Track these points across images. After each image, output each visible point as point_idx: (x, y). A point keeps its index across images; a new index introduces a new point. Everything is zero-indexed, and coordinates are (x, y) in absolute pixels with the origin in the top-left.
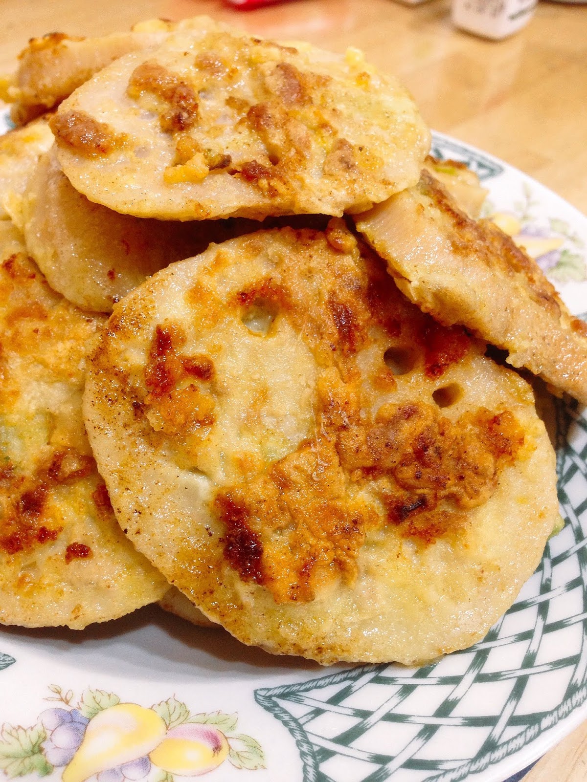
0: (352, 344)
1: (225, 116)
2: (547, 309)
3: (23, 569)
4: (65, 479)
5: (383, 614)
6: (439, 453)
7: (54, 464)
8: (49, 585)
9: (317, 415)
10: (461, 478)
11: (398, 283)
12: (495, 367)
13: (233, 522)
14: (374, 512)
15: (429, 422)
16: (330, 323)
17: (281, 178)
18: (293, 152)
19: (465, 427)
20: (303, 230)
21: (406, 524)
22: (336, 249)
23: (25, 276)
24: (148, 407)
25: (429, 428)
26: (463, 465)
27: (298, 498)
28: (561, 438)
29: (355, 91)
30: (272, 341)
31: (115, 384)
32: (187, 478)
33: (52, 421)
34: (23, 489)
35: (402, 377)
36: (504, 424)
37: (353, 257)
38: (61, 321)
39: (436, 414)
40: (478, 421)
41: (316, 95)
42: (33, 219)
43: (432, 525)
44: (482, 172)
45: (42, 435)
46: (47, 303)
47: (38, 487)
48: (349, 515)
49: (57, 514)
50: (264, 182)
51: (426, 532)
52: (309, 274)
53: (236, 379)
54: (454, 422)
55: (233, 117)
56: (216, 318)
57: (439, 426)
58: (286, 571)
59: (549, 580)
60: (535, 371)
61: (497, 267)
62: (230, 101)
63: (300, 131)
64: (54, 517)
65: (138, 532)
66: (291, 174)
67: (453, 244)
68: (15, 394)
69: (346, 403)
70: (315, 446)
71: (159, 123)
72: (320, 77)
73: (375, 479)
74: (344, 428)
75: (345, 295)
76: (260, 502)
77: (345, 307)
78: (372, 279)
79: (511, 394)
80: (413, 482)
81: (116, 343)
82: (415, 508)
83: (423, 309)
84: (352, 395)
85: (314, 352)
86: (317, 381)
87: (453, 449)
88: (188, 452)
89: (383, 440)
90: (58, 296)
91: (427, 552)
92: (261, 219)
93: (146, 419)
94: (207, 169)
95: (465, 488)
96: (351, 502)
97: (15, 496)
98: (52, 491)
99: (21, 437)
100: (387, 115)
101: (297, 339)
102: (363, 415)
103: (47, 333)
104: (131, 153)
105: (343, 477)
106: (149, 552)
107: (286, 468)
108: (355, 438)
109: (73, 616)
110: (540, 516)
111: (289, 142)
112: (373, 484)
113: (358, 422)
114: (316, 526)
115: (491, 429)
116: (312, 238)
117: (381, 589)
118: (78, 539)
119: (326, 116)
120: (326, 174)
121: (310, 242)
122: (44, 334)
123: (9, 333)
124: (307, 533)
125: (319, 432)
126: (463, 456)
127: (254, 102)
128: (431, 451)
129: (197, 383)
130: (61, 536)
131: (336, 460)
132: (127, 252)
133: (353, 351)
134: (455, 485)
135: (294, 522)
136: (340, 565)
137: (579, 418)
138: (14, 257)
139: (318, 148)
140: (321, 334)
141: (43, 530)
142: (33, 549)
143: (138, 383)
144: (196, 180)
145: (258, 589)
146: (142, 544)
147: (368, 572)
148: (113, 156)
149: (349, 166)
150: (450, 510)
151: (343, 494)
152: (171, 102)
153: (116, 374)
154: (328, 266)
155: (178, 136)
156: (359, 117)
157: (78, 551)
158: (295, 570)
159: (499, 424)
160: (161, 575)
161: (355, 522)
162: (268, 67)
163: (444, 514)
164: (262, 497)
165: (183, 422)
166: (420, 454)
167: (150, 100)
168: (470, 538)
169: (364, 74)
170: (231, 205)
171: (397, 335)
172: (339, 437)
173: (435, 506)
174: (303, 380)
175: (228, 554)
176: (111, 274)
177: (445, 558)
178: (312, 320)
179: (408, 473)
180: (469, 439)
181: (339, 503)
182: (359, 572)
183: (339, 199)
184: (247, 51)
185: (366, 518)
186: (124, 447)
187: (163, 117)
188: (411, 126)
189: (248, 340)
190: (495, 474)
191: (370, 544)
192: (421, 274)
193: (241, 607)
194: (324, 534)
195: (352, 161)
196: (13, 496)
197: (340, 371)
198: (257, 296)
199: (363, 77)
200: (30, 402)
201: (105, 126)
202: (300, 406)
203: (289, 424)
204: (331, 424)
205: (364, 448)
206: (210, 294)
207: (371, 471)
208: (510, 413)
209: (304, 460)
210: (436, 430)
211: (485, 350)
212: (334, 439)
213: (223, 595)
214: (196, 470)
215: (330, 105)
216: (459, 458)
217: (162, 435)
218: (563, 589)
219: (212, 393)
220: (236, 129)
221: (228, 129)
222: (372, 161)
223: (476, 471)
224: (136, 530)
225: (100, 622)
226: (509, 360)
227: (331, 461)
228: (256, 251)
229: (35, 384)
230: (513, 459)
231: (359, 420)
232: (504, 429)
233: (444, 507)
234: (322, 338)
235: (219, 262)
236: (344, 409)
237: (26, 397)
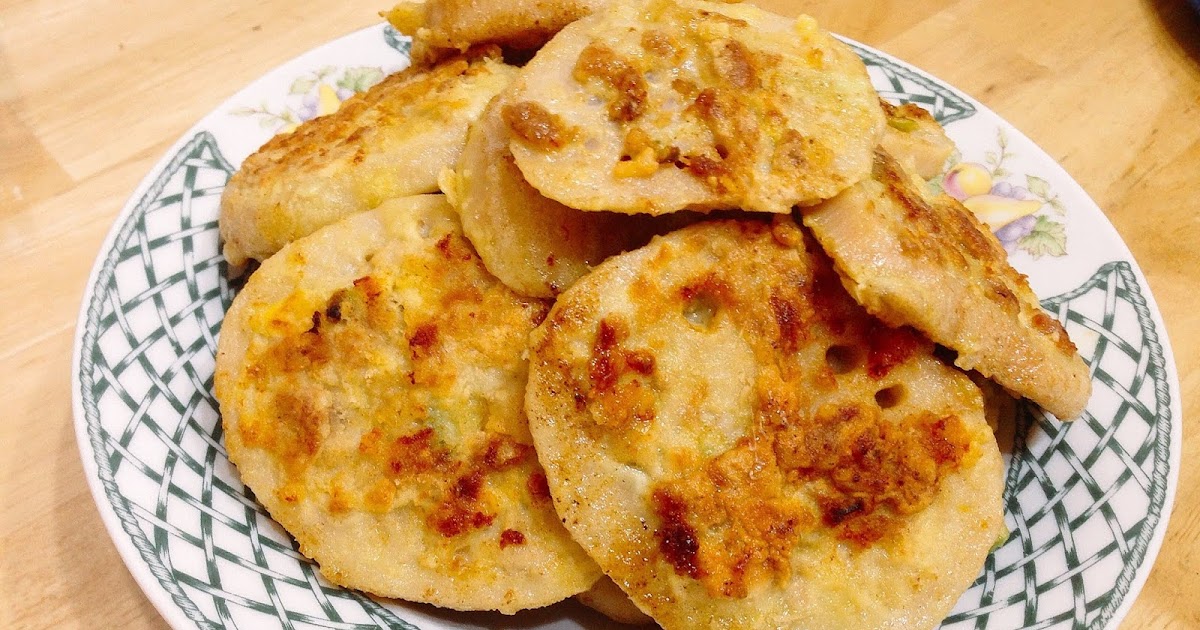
0: (794, 341)
1: (672, 100)
2: (1001, 307)
3: (458, 552)
4: (500, 466)
5: (814, 616)
6: (879, 456)
7: (490, 450)
8: (484, 569)
9: (755, 413)
10: (901, 483)
11: (845, 283)
12: (943, 368)
13: (671, 517)
14: (809, 514)
15: (870, 424)
16: (771, 319)
17: (730, 175)
18: (742, 145)
19: (908, 430)
20: (748, 224)
21: (842, 527)
22: (782, 244)
23: (460, 257)
24: (592, 401)
25: (869, 431)
26: (903, 470)
27: (736, 495)
28: (1019, 441)
29: (807, 70)
30: (713, 336)
31: (559, 376)
32: (626, 471)
33: (485, 407)
34: (459, 473)
35: (843, 376)
36: (948, 429)
37: (798, 251)
38: (496, 305)
39: (877, 415)
40: (922, 425)
41: (765, 77)
42: (470, 200)
43: (868, 530)
44: (949, 111)
45: (476, 420)
46: (481, 286)
47: (474, 473)
48: (784, 515)
49: (493, 502)
50: (713, 179)
51: (862, 536)
52: (752, 269)
53: (677, 375)
54: (896, 425)
55: (680, 102)
56: (658, 313)
57: (880, 428)
58: (720, 567)
59: (991, 593)
60: (986, 374)
61: (950, 265)
62: (677, 84)
63: (750, 121)
64: (489, 503)
65: (576, 522)
66: (739, 168)
67: (903, 245)
68: (451, 378)
69: (786, 403)
70: (753, 446)
71: (608, 112)
72: (769, 57)
73: (812, 480)
74: (782, 427)
75: (789, 292)
76: (697, 498)
77: (788, 304)
78: (817, 275)
79: (958, 397)
80: (850, 485)
81: (561, 335)
82: (852, 511)
83: (869, 311)
84: (792, 394)
85: (755, 349)
86: (757, 378)
87: (894, 453)
88: (628, 446)
89: (821, 441)
90: (492, 279)
91: (861, 556)
92: (707, 212)
93: (589, 412)
94: (657, 164)
95: (904, 494)
96: (786, 503)
97: (452, 480)
98: (487, 477)
99: (455, 422)
100: (839, 98)
101: (738, 335)
102: (802, 414)
103: (483, 318)
104: (582, 146)
105: (779, 477)
106: (586, 542)
107: (723, 465)
108: (793, 438)
109: (505, 602)
110: (982, 526)
111: (738, 133)
112: (809, 485)
113: (797, 422)
114: (752, 526)
115: (934, 434)
116: (757, 232)
117: (813, 592)
118: (511, 526)
119: (777, 104)
120: (777, 170)
121: (755, 236)
122: (480, 318)
123: (445, 316)
124: (742, 532)
125: (757, 430)
126: (904, 460)
127: (702, 86)
128: (870, 455)
129: (640, 378)
130: (495, 521)
131: (773, 459)
132: (567, 238)
133: (794, 349)
134: (894, 490)
135: (729, 520)
136: (773, 565)
137: (1042, 419)
138: (449, 236)
139: (767, 136)
140: (763, 332)
141: (479, 515)
142: (468, 534)
143: (581, 376)
144: (645, 175)
145: (691, 584)
146: (578, 533)
147: (800, 573)
148: (564, 150)
149: (799, 161)
150: (887, 515)
151: (779, 494)
152: (620, 89)
153: (560, 367)
154: (773, 260)
155: (628, 127)
156: (810, 101)
157: (512, 538)
158: (728, 566)
159: (943, 429)
160: (596, 565)
161: (790, 523)
162: (717, 46)
163: (882, 520)
164: (700, 494)
165: (625, 416)
166: (859, 457)
167: (597, 85)
168: (908, 545)
169: (817, 52)
170: (681, 203)
171: (840, 334)
172: (776, 436)
173: (872, 510)
174: (742, 377)
175: (664, 548)
176: (550, 261)
177: (880, 563)
178: (753, 316)
179: (846, 475)
180: (911, 443)
181: (775, 503)
182: (792, 573)
183: (788, 197)
184: (693, 26)
185: (801, 518)
186: (566, 438)
187: (612, 107)
188: (866, 111)
189: (690, 335)
190: (936, 480)
191: (804, 546)
192: (869, 275)
193: (673, 601)
194: (759, 533)
195: (804, 154)
196: (449, 480)
197: (781, 369)
198: (700, 290)
199: (815, 55)
200: (465, 387)
201: (557, 117)
202: (739, 404)
203: (727, 422)
204: (770, 424)
205: (802, 449)
206: (654, 287)
207: (807, 472)
208: (956, 418)
209: (741, 458)
210: (877, 432)
211: (933, 350)
212: (772, 438)
213: (655, 587)
214: (633, 464)
215: (781, 89)
216: (899, 463)
217: (602, 429)
218: (1005, 602)
219: (652, 388)
220: (683, 117)
221: (675, 116)
222: (823, 154)
223: (916, 476)
224: (574, 519)
225: (529, 608)
226: (958, 363)
227: (767, 460)
228: (701, 244)
229: (469, 368)
230: (957, 466)
231: (798, 420)
232: (948, 435)
233: (883, 512)
234: (764, 335)
235: (663, 255)
236: (783, 408)
237: (461, 381)
